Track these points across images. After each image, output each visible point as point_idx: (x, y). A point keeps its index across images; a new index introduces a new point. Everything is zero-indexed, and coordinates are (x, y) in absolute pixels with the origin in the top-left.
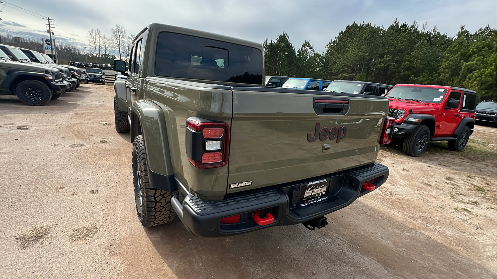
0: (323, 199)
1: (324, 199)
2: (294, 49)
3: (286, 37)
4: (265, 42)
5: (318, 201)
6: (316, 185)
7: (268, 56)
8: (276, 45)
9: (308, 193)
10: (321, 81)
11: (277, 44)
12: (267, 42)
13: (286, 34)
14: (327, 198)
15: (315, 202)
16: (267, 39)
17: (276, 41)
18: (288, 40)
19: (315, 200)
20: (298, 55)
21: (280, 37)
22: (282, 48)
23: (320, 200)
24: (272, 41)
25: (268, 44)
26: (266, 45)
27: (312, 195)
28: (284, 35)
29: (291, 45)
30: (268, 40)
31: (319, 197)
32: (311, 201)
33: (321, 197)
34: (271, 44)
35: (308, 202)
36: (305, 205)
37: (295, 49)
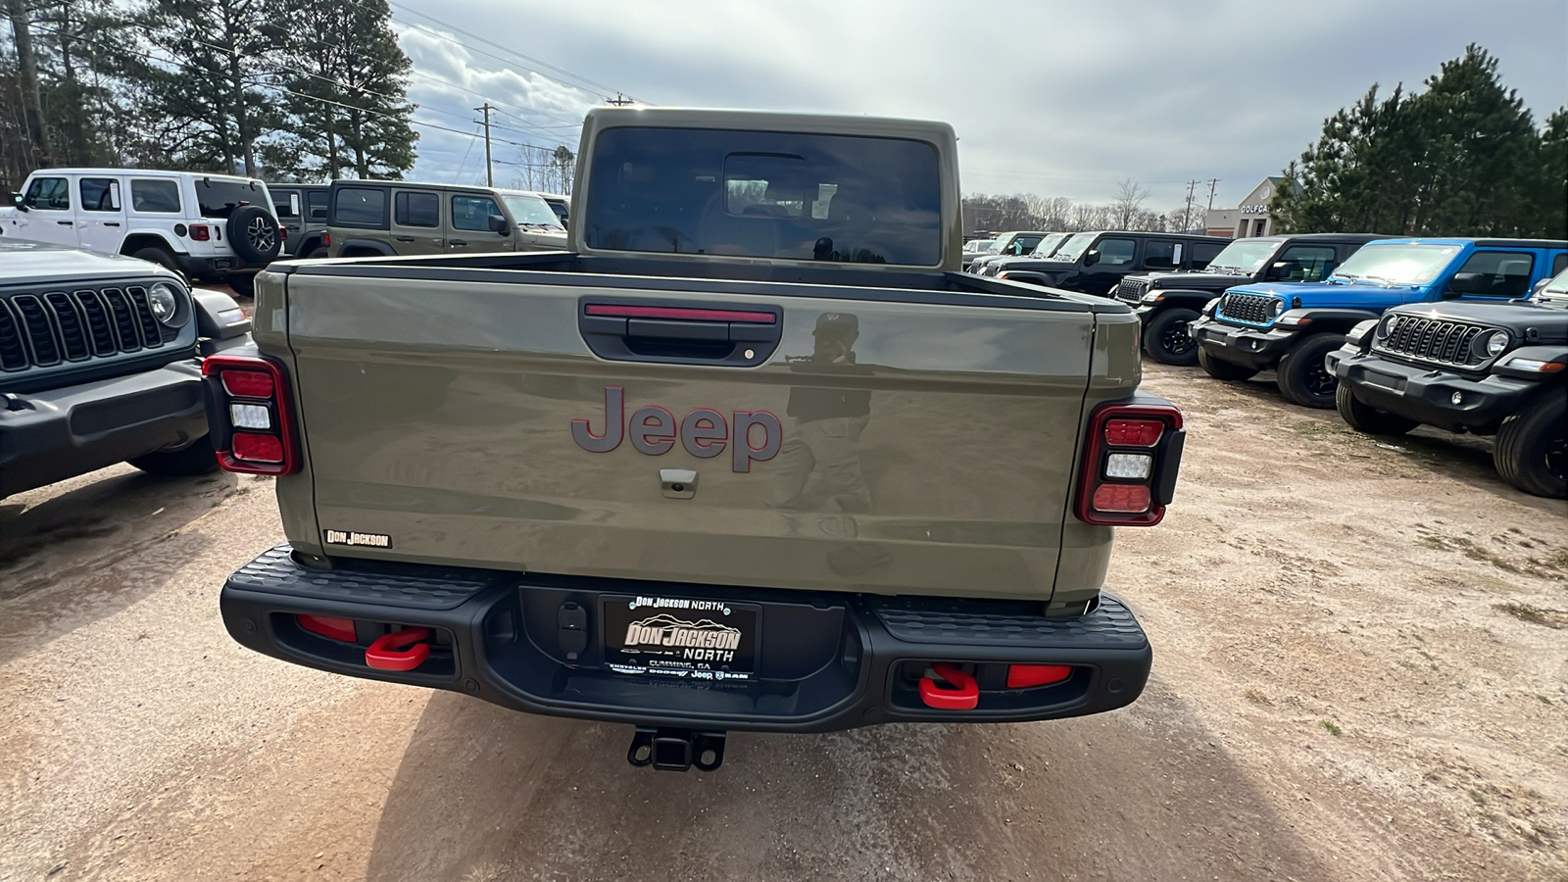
0: (720, 675)
1: (728, 676)
2: (1525, 114)
3: (1484, 66)
4: (1363, 103)
5: (697, 674)
6: (681, 614)
7: (1372, 155)
8: (1422, 106)
9: (637, 634)
10: (1547, 246)
11: (1425, 100)
12: (1370, 99)
13: (1485, 52)
14: (746, 677)
15: (682, 674)
16: (1375, 88)
17: (1423, 90)
18: (1494, 77)
19: (680, 668)
20: (1545, 138)
21: (1451, 69)
22: (1453, 117)
23: (708, 676)
24: (1398, 92)
25: (1378, 105)
26: (1367, 112)
27: (661, 647)
28: (1471, 57)
29: (1507, 96)
30: (1378, 90)
31: (703, 661)
32: (662, 667)
33: (716, 665)
34: (1390, 106)
35: (647, 665)
36: (632, 672)
37: (1531, 112)
